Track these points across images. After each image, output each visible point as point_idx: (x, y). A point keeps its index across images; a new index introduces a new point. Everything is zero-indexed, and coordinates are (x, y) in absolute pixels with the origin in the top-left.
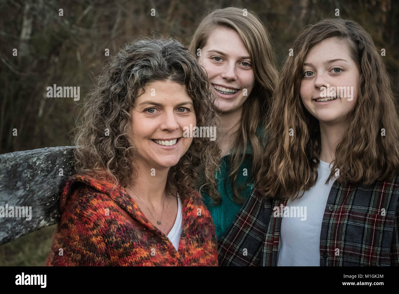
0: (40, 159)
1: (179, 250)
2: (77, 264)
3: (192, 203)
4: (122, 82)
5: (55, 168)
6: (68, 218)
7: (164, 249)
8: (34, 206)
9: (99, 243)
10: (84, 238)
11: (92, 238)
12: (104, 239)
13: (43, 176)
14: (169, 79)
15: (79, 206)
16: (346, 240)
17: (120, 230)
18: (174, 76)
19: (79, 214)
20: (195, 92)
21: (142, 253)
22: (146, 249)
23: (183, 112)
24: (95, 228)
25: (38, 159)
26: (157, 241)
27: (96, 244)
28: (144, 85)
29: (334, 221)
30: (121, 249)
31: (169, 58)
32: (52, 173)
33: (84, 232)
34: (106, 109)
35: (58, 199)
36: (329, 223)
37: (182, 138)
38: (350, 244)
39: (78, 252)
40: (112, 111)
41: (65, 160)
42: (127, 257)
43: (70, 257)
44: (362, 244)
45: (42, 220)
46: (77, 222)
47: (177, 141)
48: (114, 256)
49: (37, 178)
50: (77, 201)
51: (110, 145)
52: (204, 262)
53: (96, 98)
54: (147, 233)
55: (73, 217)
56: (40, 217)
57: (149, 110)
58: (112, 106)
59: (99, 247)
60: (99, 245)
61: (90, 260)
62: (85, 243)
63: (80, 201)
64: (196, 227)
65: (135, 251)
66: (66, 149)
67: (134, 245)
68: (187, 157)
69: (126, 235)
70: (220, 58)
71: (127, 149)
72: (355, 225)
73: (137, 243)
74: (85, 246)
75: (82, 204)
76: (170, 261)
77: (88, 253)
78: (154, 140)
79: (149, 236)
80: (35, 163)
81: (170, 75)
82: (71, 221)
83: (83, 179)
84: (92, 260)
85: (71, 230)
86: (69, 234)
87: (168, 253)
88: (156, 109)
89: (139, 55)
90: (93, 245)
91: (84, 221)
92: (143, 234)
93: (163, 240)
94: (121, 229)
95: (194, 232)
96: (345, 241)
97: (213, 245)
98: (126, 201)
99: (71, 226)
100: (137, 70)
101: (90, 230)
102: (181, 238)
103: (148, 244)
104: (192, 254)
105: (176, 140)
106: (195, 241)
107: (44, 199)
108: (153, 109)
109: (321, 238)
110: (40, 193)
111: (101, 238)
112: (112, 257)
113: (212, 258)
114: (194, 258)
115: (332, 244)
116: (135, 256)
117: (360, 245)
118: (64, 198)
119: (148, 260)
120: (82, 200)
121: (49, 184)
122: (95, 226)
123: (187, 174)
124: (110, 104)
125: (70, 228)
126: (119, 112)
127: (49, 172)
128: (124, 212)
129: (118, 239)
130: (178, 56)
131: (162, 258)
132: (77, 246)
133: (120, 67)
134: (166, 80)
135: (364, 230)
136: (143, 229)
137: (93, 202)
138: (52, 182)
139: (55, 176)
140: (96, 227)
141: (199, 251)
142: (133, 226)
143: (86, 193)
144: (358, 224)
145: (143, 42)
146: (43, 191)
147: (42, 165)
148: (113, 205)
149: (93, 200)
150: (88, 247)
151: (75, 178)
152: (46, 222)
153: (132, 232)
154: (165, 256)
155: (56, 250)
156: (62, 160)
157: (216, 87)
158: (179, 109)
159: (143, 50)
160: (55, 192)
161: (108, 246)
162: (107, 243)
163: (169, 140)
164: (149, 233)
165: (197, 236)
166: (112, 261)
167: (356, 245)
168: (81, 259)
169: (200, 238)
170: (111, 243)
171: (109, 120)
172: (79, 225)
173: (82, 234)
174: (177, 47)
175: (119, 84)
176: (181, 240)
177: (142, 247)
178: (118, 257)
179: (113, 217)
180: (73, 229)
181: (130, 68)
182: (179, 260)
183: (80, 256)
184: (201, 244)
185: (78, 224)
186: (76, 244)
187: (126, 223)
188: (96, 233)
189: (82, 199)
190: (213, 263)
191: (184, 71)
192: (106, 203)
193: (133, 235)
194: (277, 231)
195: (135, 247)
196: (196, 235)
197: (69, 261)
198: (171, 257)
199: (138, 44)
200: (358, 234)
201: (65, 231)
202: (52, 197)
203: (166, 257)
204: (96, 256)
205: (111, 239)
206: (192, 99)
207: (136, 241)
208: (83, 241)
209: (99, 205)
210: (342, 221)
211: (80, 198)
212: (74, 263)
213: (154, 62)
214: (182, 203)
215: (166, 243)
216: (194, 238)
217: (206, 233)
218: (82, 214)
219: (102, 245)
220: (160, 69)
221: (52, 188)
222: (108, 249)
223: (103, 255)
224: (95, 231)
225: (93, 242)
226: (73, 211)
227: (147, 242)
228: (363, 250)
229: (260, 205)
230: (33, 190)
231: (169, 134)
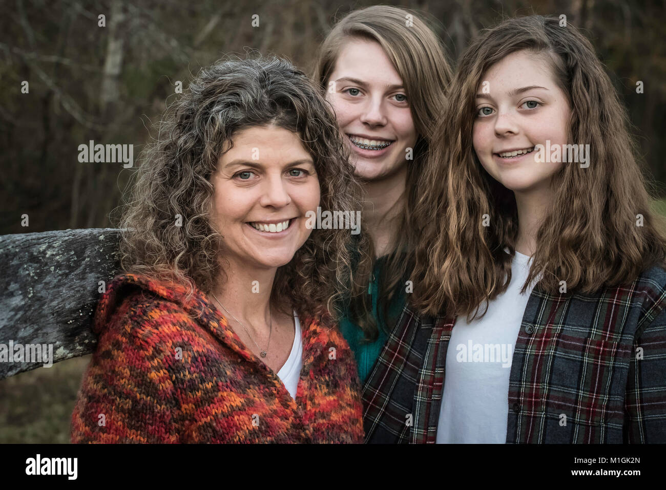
0: (54, 247)
1: (297, 398)
2: (125, 416)
3: (318, 324)
4: (195, 131)
5: (84, 262)
6: (112, 341)
7: (272, 395)
8: (44, 325)
9: (162, 380)
10: (137, 373)
11: (151, 373)
12: (171, 375)
13: (60, 275)
14: (272, 124)
15: (130, 321)
16: (552, 382)
17: (197, 361)
18: (280, 118)
19: (129, 334)
20: (316, 143)
21: (233, 400)
22: (240, 393)
23: (298, 176)
24: (156, 357)
25: (50, 247)
26: (260, 380)
27: (157, 382)
28: (232, 135)
29: (533, 351)
30: (198, 392)
31: (271, 90)
32: (78, 271)
33: (137, 363)
34: (171, 176)
35: (90, 314)
36: (525, 354)
37: (297, 220)
38: (557, 389)
39: (128, 396)
40: (181, 179)
41: (101, 251)
42: (209, 406)
43: (114, 404)
44: (578, 389)
45: (60, 347)
46: (126, 347)
47: (290, 225)
48: (188, 404)
49: (48, 279)
50: (127, 313)
51: (179, 233)
52: (338, 419)
53: (156, 157)
54: (243, 368)
55: (120, 339)
56: (55, 342)
57: (242, 175)
58: (181, 170)
59: (161, 387)
60: (162, 384)
61: (146, 410)
62: (138, 381)
63: (132, 313)
64: (324, 363)
65: (222, 396)
66: (104, 233)
67: (219, 386)
68: (307, 250)
69: (206, 369)
70: (358, 91)
71: (207, 238)
72: (568, 357)
73: (225, 384)
74: (138, 385)
75: (136, 319)
76: (281, 415)
77: (143, 398)
78: (251, 224)
79: (246, 372)
80: (44, 252)
81: (274, 117)
82: (117, 345)
83: (136, 279)
84: (150, 409)
85: (117, 359)
86: (112, 367)
87: (277, 400)
88: (253, 173)
89: (222, 85)
90: (152, 384)
91: (137, 346)
92: (237, 370)
93: (269, 380)
94: (199, 360)
95: (323, 371)
96: (550, 384)
97: (353, 393)
98: (208, 314)
99: (116, 353)
100: (219, 111)
101: (148, 359)
102: (301, 378)
103: (243, 385)
104: (319, 404)
105: (288, 222)
106: (323, 384)
107: (63, 313)
108: (248, 174)
109: (512, 379)
110: (54, 303)
111: (164, 373)
112: (184, 406)
113: (351, 414)
114: (321, 411)
115: (529, 389)
116: (222, 403)
117: (576, 390)
118: (103, 310)
119: (242, 411)
120: (135, 312)
121: (73, 289)
122: (155, 353)
123: (307, 277)
124: (177, 168)
125: (114, 357)
126: (193, 179)
127: (71, 269)
128: (205, 332)
129: (194, 376)
130: (285, 85)
131: (267, 408)
132: (126, 386)
133: (193, 106)
134: (267, 125)
135: (582, 366)
136: (237, 361)
137: (153, 314)
138: (78, 285)
139: (84, 276)
140: (157, 355)
141: (331, 401)
142: (219, 355)
143: (142, 302)
144: (573, 356)
145: (230, 64)
146: (60, 299)
147: (58, 257)
148: (186, 321)
149: (153, 311)
150: (143, 387)
151: (124, 277)
152: (68, 352)
153: (217, 365)
154: (273, 405)
155: (90, 394)
156: (96, 250)
157: (353, 139)
158: (290, 171)
159: (228, 78)
160: (84, 303)
161: (177, 386)
162: (175, 380)
163: (276, 223)
164: (247, 367)
165: (327, 378)
166: (185, 412)
167: (568, 391)
168: (132, 408)
169: (332, 381)
170: (183, 381)
171: (177, 193)
172: (130, 351)
173: (135, 366)
174: (283, 72)
175: (192, 134)
176: (300, 381)
177: (233, 389)
178: (194, 406)
179: (186, 339)
180: (119, 359)
181: (208, 108)
182: (295, 413)
183: (131, 402)
184: (334, 390)
185: (128, 351)
186: (125, 382)
187: (208, 350)
188: (157, 365)
189: (134, 310)
190: (353, 422)
191: (295, 110)
192: (174, 317)
193: (219, 369)
194: (441, 365)
195: (221, 389)
196: (325, 376)
197: (112, 411)
198: (283, 408)
199: (221, 67)
200: (571, 372)
201: (107, 363)
202: (78, 310)
203: (275, 407)
204: (157, 403)
205: (182, 375)
206: (312, 154)
207: (223, 379)
208: (136, 378)
209: (163, 318)
210: (546, 351)
211: (132, 309)
212: (120, 415)
213: (246, 97)
214: (302, 323)
215: (274, 383)
216: (323, 380)
217: (342, 373)
218: (135, 334)
219: (168, 385)
220: (257, 107)
221: (78, 295)
222: (177, 390)
223: (168, 402)
224: (156, 361)
225: (151, 380)
226: (120, 330)
227: (242, 382)
228: (580, 399)
229: (416, 324)
230: (42, 297)
231: (274, 213)
